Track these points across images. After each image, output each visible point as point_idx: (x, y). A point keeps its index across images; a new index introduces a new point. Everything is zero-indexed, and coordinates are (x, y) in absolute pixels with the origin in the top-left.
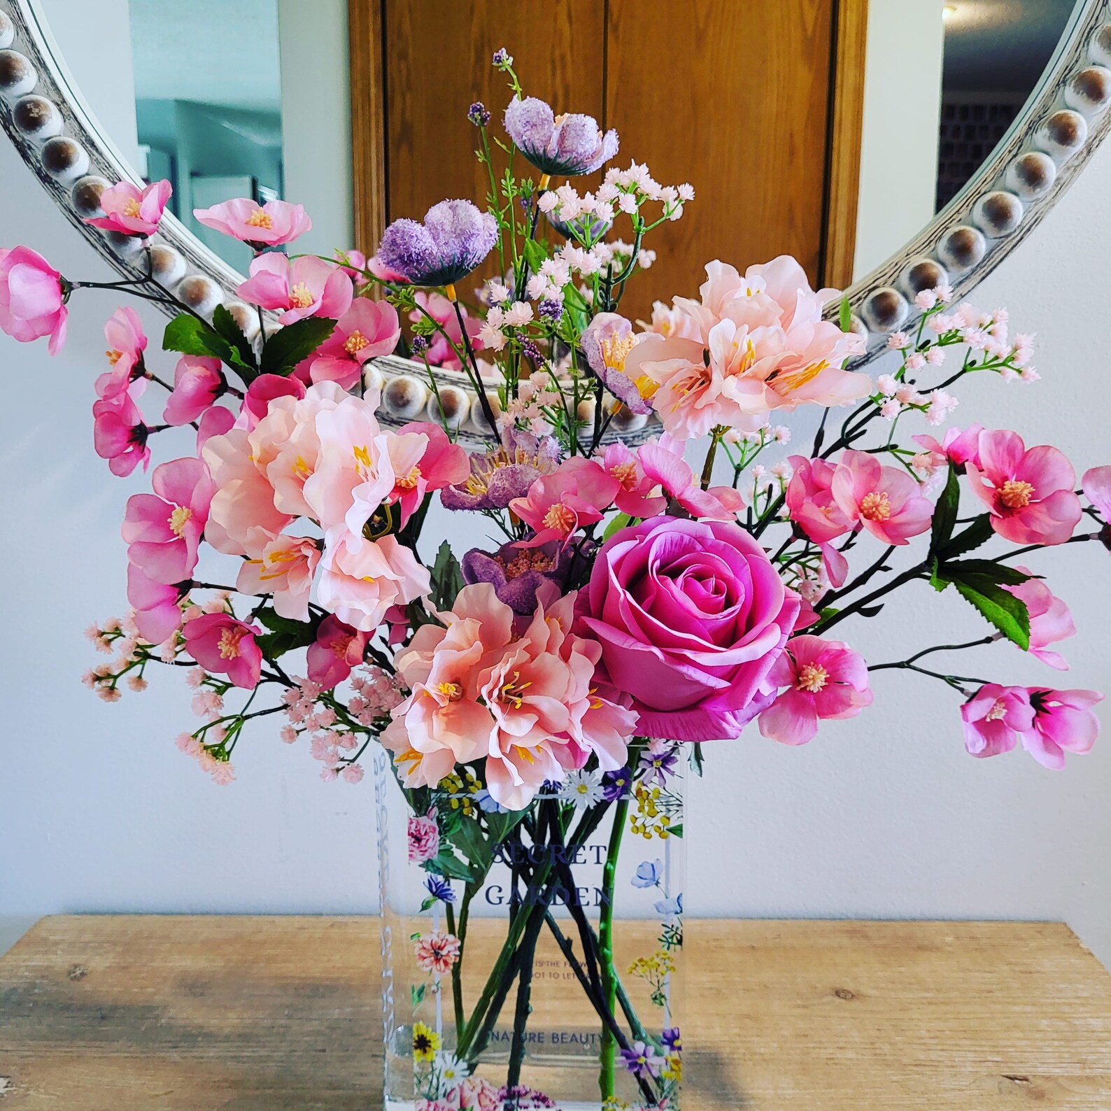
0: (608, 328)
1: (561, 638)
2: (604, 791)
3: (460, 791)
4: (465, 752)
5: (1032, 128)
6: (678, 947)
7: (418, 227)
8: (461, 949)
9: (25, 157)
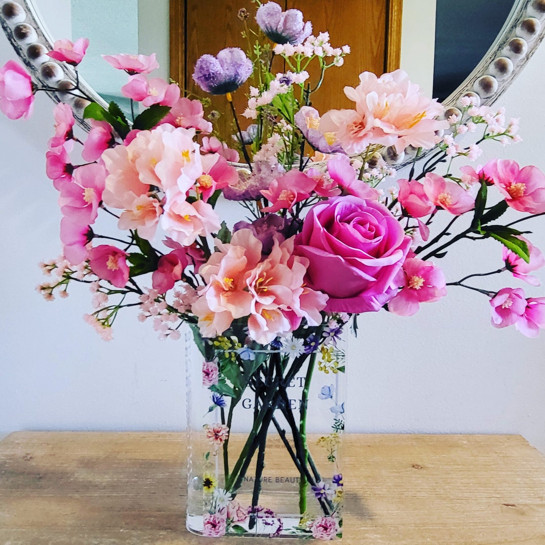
0: (307, 114)
1: (288, 256)
2: (305, 349)
3: (230, 348)
4: (237, 313)
5: (500, 47)
6: (342, 431)
7: (214, 59)
8: (228, 432)
9: (19, 54)
